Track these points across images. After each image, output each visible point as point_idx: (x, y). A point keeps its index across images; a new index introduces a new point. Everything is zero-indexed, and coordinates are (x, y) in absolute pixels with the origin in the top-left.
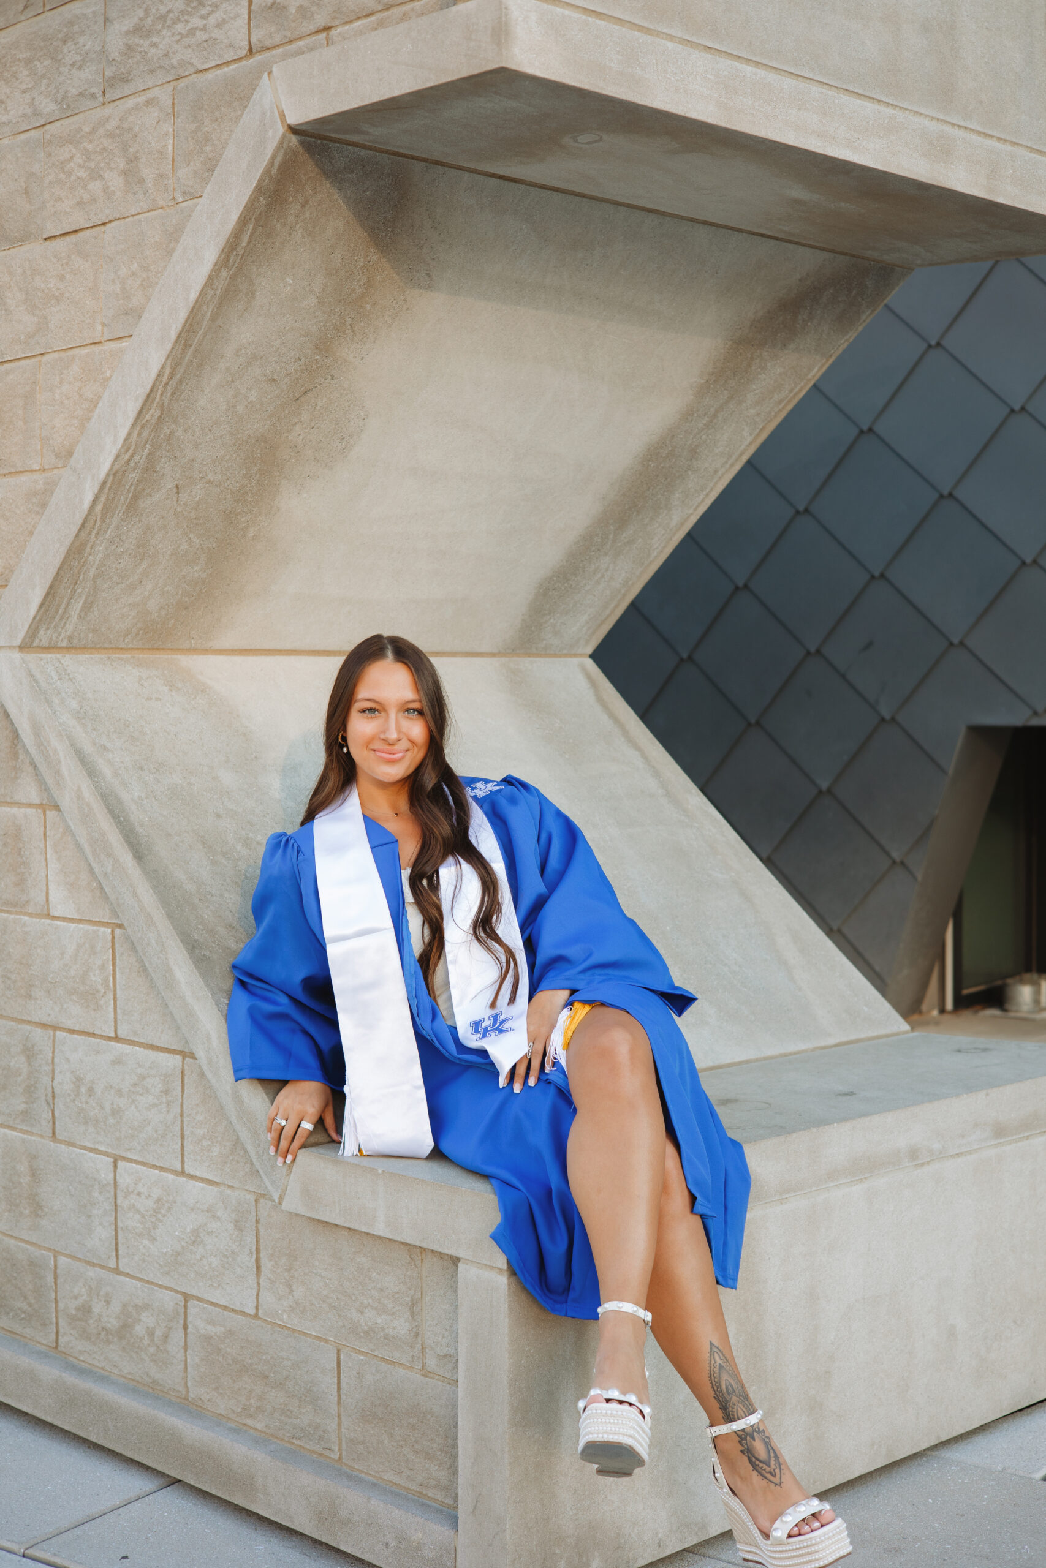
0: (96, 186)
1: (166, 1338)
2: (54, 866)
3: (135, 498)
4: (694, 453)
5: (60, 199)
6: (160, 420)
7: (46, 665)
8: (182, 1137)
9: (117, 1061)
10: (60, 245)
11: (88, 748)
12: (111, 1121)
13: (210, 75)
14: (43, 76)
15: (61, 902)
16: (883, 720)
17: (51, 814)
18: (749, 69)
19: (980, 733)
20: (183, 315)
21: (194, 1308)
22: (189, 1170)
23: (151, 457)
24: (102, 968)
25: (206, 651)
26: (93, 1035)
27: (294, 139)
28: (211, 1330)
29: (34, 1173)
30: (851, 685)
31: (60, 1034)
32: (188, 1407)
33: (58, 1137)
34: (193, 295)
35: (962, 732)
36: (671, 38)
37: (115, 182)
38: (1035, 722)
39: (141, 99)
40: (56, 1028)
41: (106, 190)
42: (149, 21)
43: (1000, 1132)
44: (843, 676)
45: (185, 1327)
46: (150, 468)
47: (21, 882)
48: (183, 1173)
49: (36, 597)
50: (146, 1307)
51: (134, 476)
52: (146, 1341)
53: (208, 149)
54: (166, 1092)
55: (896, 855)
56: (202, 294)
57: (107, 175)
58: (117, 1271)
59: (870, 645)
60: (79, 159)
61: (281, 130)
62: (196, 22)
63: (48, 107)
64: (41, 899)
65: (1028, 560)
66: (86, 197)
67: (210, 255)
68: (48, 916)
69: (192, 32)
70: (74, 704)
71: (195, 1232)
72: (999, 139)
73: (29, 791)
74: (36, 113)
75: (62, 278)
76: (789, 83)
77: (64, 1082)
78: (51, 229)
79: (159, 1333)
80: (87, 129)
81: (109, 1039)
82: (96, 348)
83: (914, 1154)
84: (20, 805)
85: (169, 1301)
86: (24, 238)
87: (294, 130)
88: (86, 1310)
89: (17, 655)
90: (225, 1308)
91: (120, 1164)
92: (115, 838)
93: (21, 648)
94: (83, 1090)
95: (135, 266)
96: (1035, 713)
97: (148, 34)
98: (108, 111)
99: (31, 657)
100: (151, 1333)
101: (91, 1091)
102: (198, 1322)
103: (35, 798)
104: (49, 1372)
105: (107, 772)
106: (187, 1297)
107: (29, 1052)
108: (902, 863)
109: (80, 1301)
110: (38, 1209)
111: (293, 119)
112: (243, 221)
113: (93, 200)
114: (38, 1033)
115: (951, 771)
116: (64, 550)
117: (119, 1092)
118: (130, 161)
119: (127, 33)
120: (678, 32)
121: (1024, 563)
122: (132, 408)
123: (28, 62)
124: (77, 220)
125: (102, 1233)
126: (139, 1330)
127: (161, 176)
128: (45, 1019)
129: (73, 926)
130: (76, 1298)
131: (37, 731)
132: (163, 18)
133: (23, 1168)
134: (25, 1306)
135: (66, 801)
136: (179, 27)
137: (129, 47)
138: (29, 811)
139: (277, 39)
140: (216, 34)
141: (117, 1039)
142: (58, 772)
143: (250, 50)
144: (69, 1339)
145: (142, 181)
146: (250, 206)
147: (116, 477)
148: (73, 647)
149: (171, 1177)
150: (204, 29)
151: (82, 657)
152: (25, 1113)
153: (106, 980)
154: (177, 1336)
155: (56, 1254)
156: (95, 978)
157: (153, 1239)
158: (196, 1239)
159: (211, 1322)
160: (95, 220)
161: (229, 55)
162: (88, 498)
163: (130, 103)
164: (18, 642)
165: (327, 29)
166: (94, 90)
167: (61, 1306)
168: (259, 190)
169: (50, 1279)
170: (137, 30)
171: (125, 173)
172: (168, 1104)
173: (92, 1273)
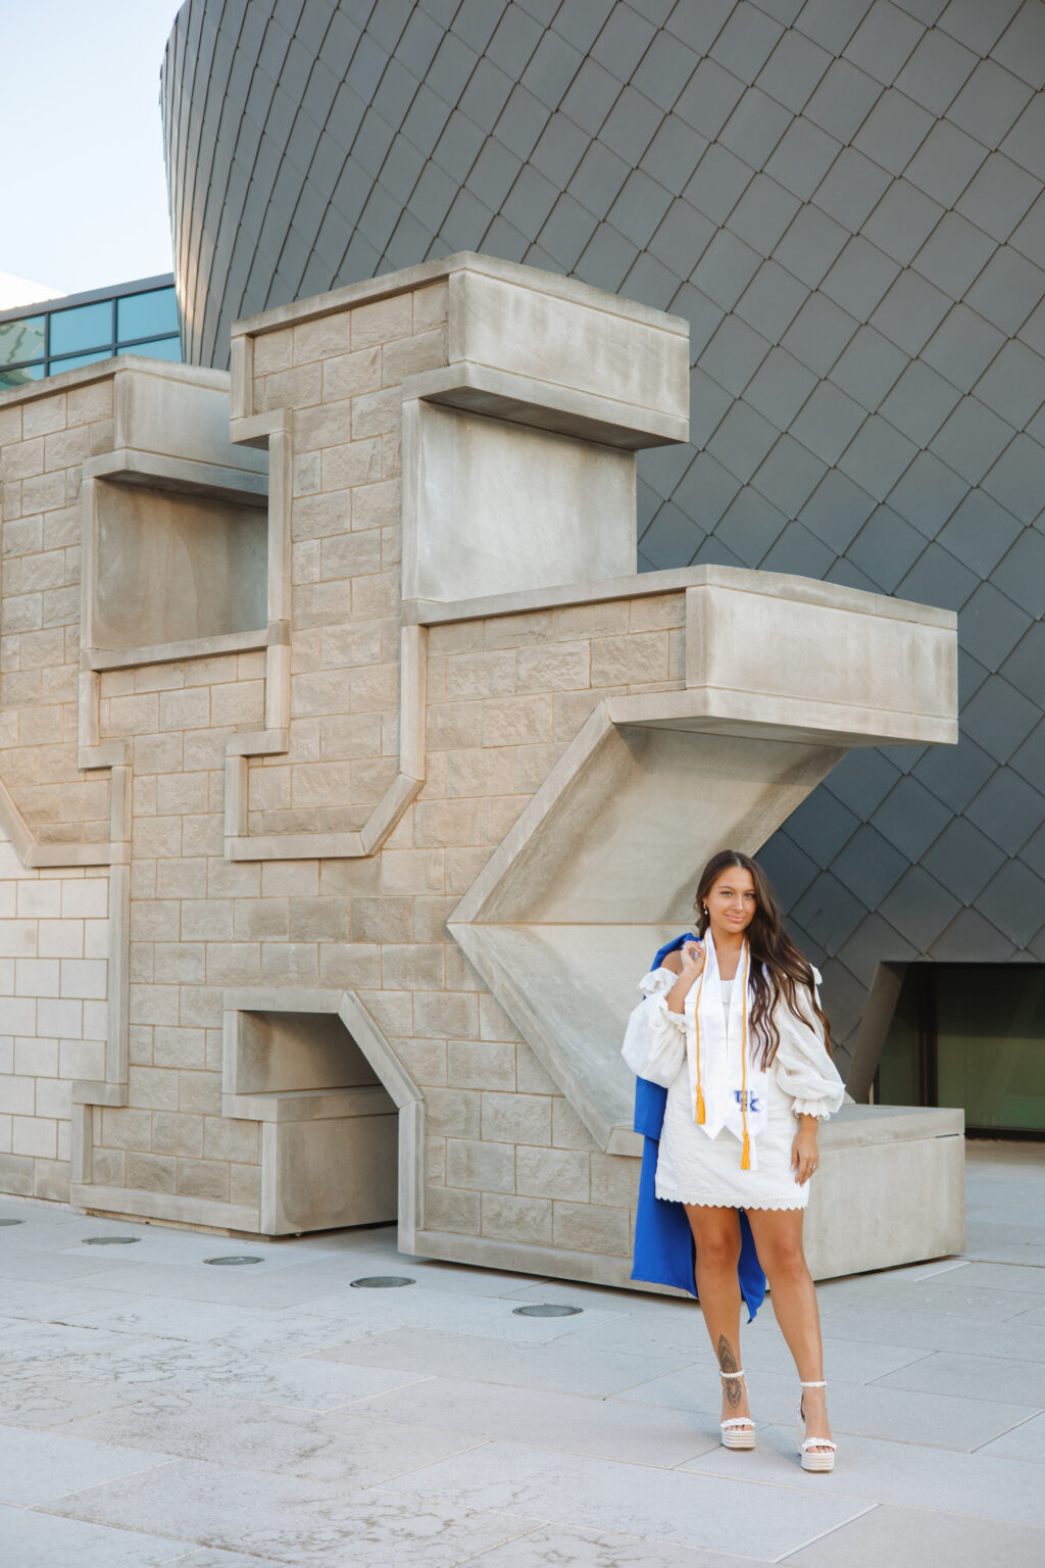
0: (512, 729)
1: (542, 1220)
2: (483, 1018)
3: (528, 860)
4: (751, 830)
5: (492, 732)
6: (544, 830)
7: (481, 930)
8: (552, 1131)
9: (517, 1102)
10: (491, 751)
11: (504, 966)
12: (515, 1128)
13: (571, 693)
14: (482, 678)
15: (487, 1033)
16: (829, 958)
17: (482, 996)
18: (790, 700)
19: (889, 966)
20: (561, 790)
21: (557, 1205)
22: (555, 1145)
23: (538, 843)
24: (511, 1062)
25: (538, 924)
26: (503, 1092)
27: (613, 726)
28: (567, 1212)
29: (469, 1157)
30: (808, 935)
31: (484, 1093)
32: (558, 1247)
33: (483, 1138)
34: (566, 782)
35: (878, 964)
36: (762, 694)
37: (522, 729)
38: (921, 959)
39: (536, 697)
40: (482, 1090)
41: (517, 732)
42: (541, 666)
43: (896, 1136)
44: (804, 931)
45: (553, 1214)
46: (536, 848)
47: (465, 1026)
48: (552, 1147)
49: (481, 902)
50: (532, 1208)
51: (530, 851)
52: (532, 1223)
53: (570, 722)
54: (543, 1113)
55: (838, 1041)
56: (570, 782)
57: (517, 725)
58: (516, 1195)
59: (820, 912)
60: (502, 716)
61: (609, 724)
62: (563, 670)
63: (485, 692)
64: (477, 1033)
65: (915, 863)
66: (506, 733)
67: (575, 768)
68: (480, 1041)
69: (562, 674)
70: (495, 947)
71: (560, 1171)
72: (889, 710)
73: (470, 985)
74: (479, 694)
75: (494, 766)
76: (805, 703)
77: (488, 1112)
78: (486, 744)
79: (538, 1219)
80: (507, 705)
81: (512, 1093)
82: (511, 797)
83: (860, 1141)
84: (464, 992)
85: (545, 1203)
86: (472, 746)
87: (614, 724)
88: (499, 1215)
89: (469, 926)
90: (574, 1202)
91: (519, 1147)
92: (521, 1004)
93: (471, 923)
94: (499, 1116)
95: (532, 765)
96: (921, 954)
97: (541, 671)
98: (518, 699)
99: (475, 927)
100: (534, 1219)
101: (504, 1116)
102: (559, 1209)
103: (473, 987)
104: (481, 1243)
105: (514, 976)
106: (553, 1200)
107: (467, 1103)
108: (842, 1046)
109: (495, 1212)
110: (470, 1172)
111: (615, 721)
112: (590, 755)
113: (510, 735)
114: (472, 1094)
115: (871, 989)
116: (496, 882)
117: (519, 1115)
118: (530, 722)
119: (530, 669)
120: (765, 692)
121: (912, 864)
122: (534, 826)
123: (473, 671)
124: (502, 742)
125: (507, 1180)
126: (528, 1219)
127: (547, 730)
128: (476, 1087)
129: (493, 1044)
130: (493, 1210)
131: (480, 959)
132: (548, 666)
133: (463, 1155)
134: (461, 1219)
135: (495, 989)
136: (556, 671)
137: (530, 675)
138: (470, 994)
139: (604, 684)
140: (574, 677)
141: (517, 1092)
142: (492, 977)
143: (591, 686)
144: (487, 1228)
145: (536, 731)
146: (594, 750)
147: (523, 852)
148: (491, 923)
149: (545, 1150)
150: (568, 674)
151: (493, 927)
152: (464, 1130)
153: (512, 1067)
154: (549, 1219)
155: (481, 1192)
156: (507, 1066)
157: (536, 1178)
158: (560, 1174)
159: (567, 1209)
160: (511, 743)
161: (580, 687)
162: (510, 860)
163: (530, 698)
164: (470, 920)
165: (627, 685)
166: (511, 689)
167: (484, 1215)
168: (598, 744)
169: (478, 1204)
170: (534, 669)
171: (527, 726)
172: (545, 1118)
173: (502, 1198)
